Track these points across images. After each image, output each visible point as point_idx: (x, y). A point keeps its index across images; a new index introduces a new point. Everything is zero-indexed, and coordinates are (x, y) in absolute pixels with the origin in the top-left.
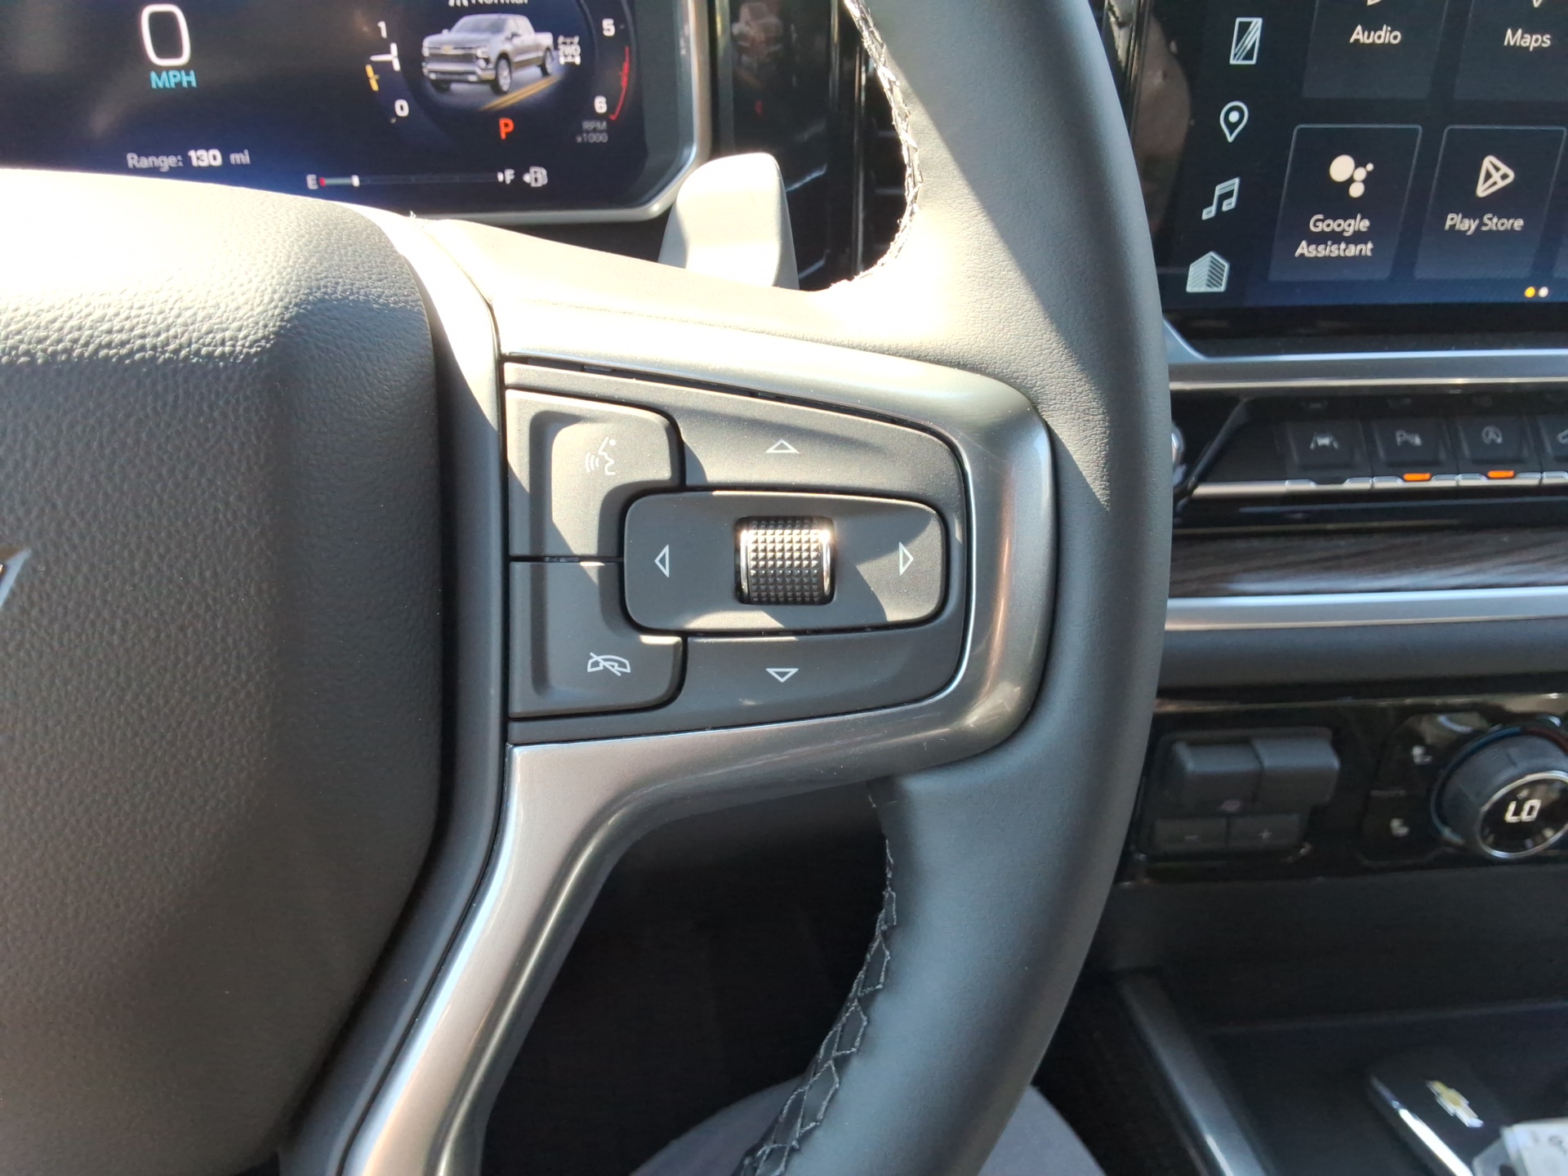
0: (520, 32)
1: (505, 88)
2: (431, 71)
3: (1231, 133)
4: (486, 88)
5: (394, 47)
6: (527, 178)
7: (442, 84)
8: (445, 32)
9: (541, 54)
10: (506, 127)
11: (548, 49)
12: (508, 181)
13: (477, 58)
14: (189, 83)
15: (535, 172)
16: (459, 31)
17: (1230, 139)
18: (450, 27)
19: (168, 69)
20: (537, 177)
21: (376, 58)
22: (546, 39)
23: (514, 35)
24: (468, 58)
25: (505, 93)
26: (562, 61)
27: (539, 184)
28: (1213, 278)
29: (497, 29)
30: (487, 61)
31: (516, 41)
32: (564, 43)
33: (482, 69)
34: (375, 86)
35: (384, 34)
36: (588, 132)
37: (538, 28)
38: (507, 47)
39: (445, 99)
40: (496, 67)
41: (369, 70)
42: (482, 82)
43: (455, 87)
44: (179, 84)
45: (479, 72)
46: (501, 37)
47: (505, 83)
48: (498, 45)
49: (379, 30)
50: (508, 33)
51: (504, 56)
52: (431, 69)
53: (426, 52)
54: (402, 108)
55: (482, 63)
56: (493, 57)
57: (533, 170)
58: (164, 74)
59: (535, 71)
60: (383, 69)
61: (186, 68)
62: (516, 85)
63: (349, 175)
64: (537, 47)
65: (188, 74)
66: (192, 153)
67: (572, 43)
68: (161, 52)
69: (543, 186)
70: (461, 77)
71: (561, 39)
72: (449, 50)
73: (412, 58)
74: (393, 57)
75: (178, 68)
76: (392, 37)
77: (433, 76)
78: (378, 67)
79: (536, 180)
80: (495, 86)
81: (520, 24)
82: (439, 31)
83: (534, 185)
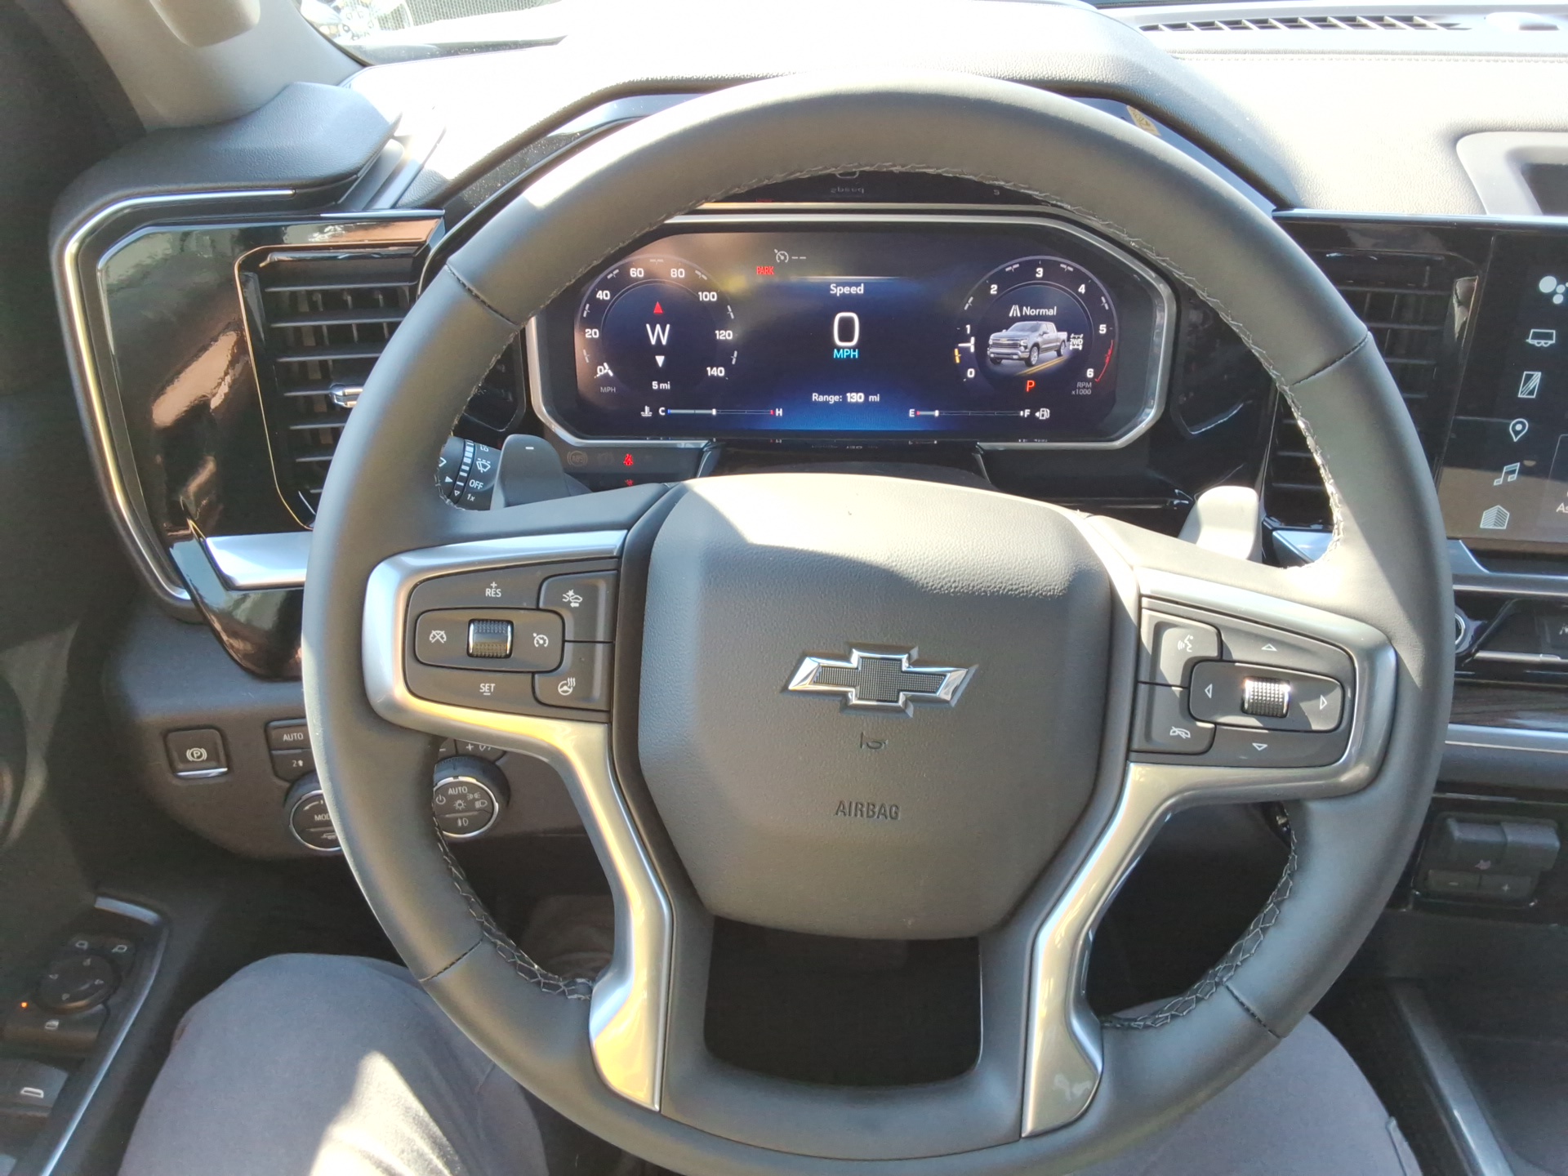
0: (1048, 331)
1: (1034, 363)
2: (992, 353)
3: (1516, 437)
4: (1023, 362)
5: (973, 339)
6: (1037, 414)
7: (997, 360)
8: (1004, 331)
9: (1059, 344)
10: (1030, 385)
11: (1064, 341)
12: (1026, 416)
13: (1020, 346)
14: (854, 356)
15: (1043, 411)
16: (1012, 330)
17: (1515, 440)
18: (1007, 329)
19: (844, 348)
20: (1044, 414)
21: (960, 345)
22: (1064, 335)
23: (1045, 333)
24: (1015, 346)
25: (1032, 366)
26: (1071, 347)
27: (1044, 418)
28: (1499, 518)
29: (1034, 329)
30: (1026, 347)
31: (1045, 336)
32: (1074, 338)
33: (1022, 352)
34: (958, 361)
35: (968, 332)
36: (1079, 388)
37: (1059, 329)
38: (1039, 340)
39: (997, 369)
40: (1030, 352)
41: (956, 351)
42: (1020, 359)
43: (1004, 361)
44: (849, 356)
45: (1020, 353)
46: (1037, 334)
47: (1034, 360)
48: (1036, 338)
49: (966, 330)
50: (1041, 332)
51: (1036, 345)
52: (992, 352)
53: (991, 342)
54: (971, 373)
55: (1022, 349)
56: (1030, 346)
57: (1042, 409)
58: (841, 350)
59: (1055, 353)
60: (964, 351)
61: (854, 348)
62: (1040, 362)
63: (934, 410)
64: (1057, 340)
65: (854, 351)
66: (848, 395)
67: (1079, 338)
68: (842, 339)
69: (1047, 419)
70: (1009, 357)
71: (1072, 335)
72: (1005, 341)
73: (982, 345)
74: (971, 345)
75: (850, 348)
76: (972, 334)
77: (992, 355)
78: (962, 350)
79: (1043, 415)
80: (1028, 362)
81: (1050, 327)
82: (1000, 331)
83: (1041, 418)
